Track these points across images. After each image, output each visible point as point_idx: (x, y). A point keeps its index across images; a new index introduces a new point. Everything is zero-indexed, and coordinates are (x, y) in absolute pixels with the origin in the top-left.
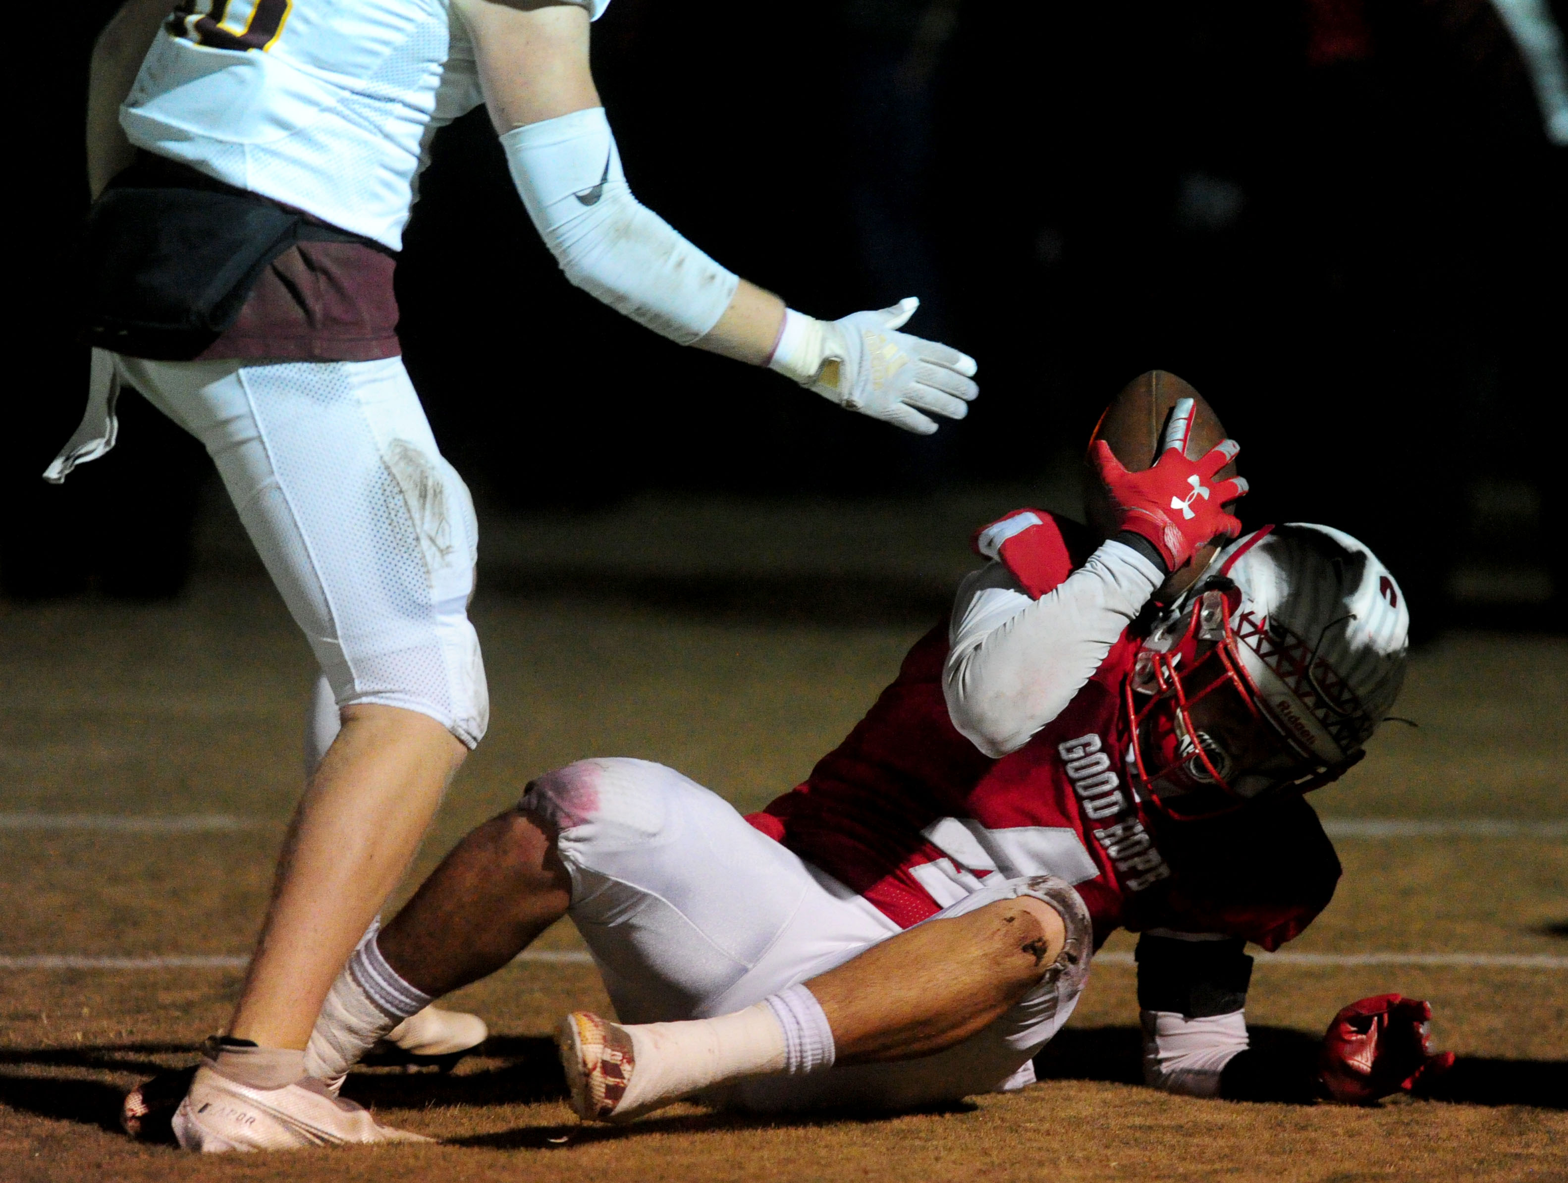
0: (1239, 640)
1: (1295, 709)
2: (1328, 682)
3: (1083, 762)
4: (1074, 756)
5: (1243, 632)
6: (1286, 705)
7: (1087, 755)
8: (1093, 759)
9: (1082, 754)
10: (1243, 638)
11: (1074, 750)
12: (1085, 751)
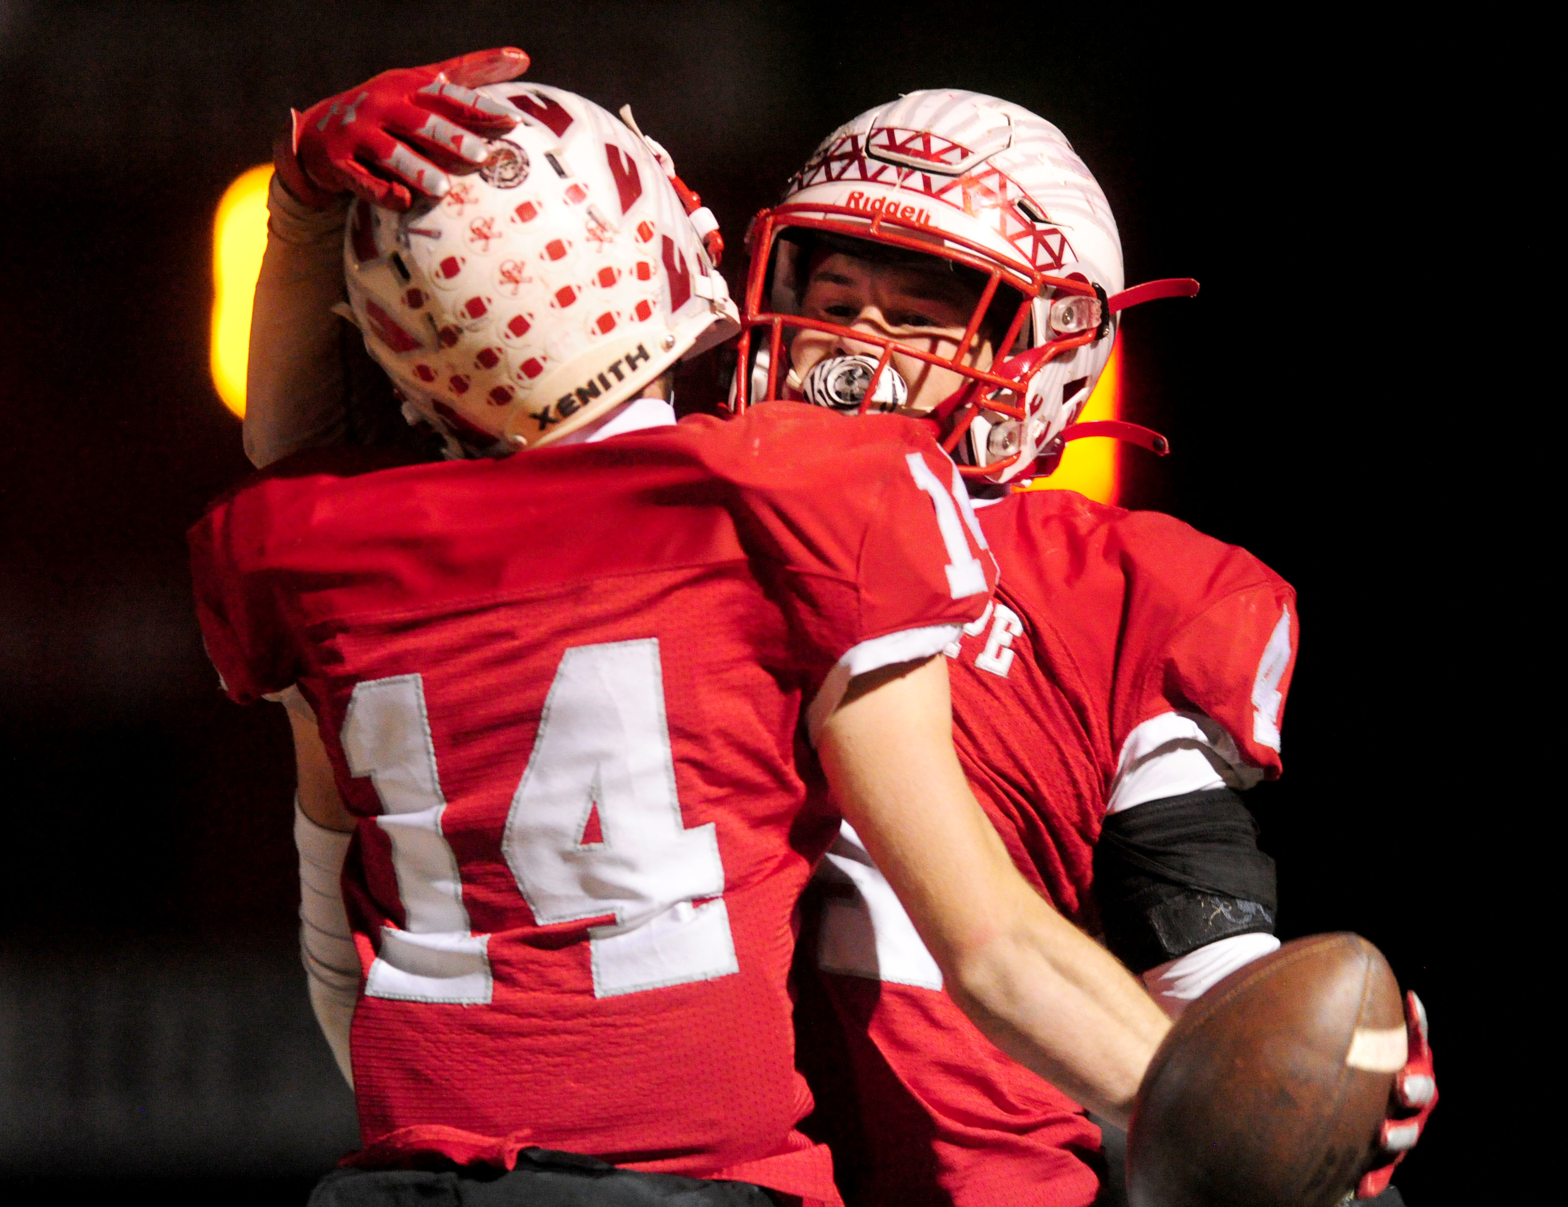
2: (900, 142)
6: (857, 195)
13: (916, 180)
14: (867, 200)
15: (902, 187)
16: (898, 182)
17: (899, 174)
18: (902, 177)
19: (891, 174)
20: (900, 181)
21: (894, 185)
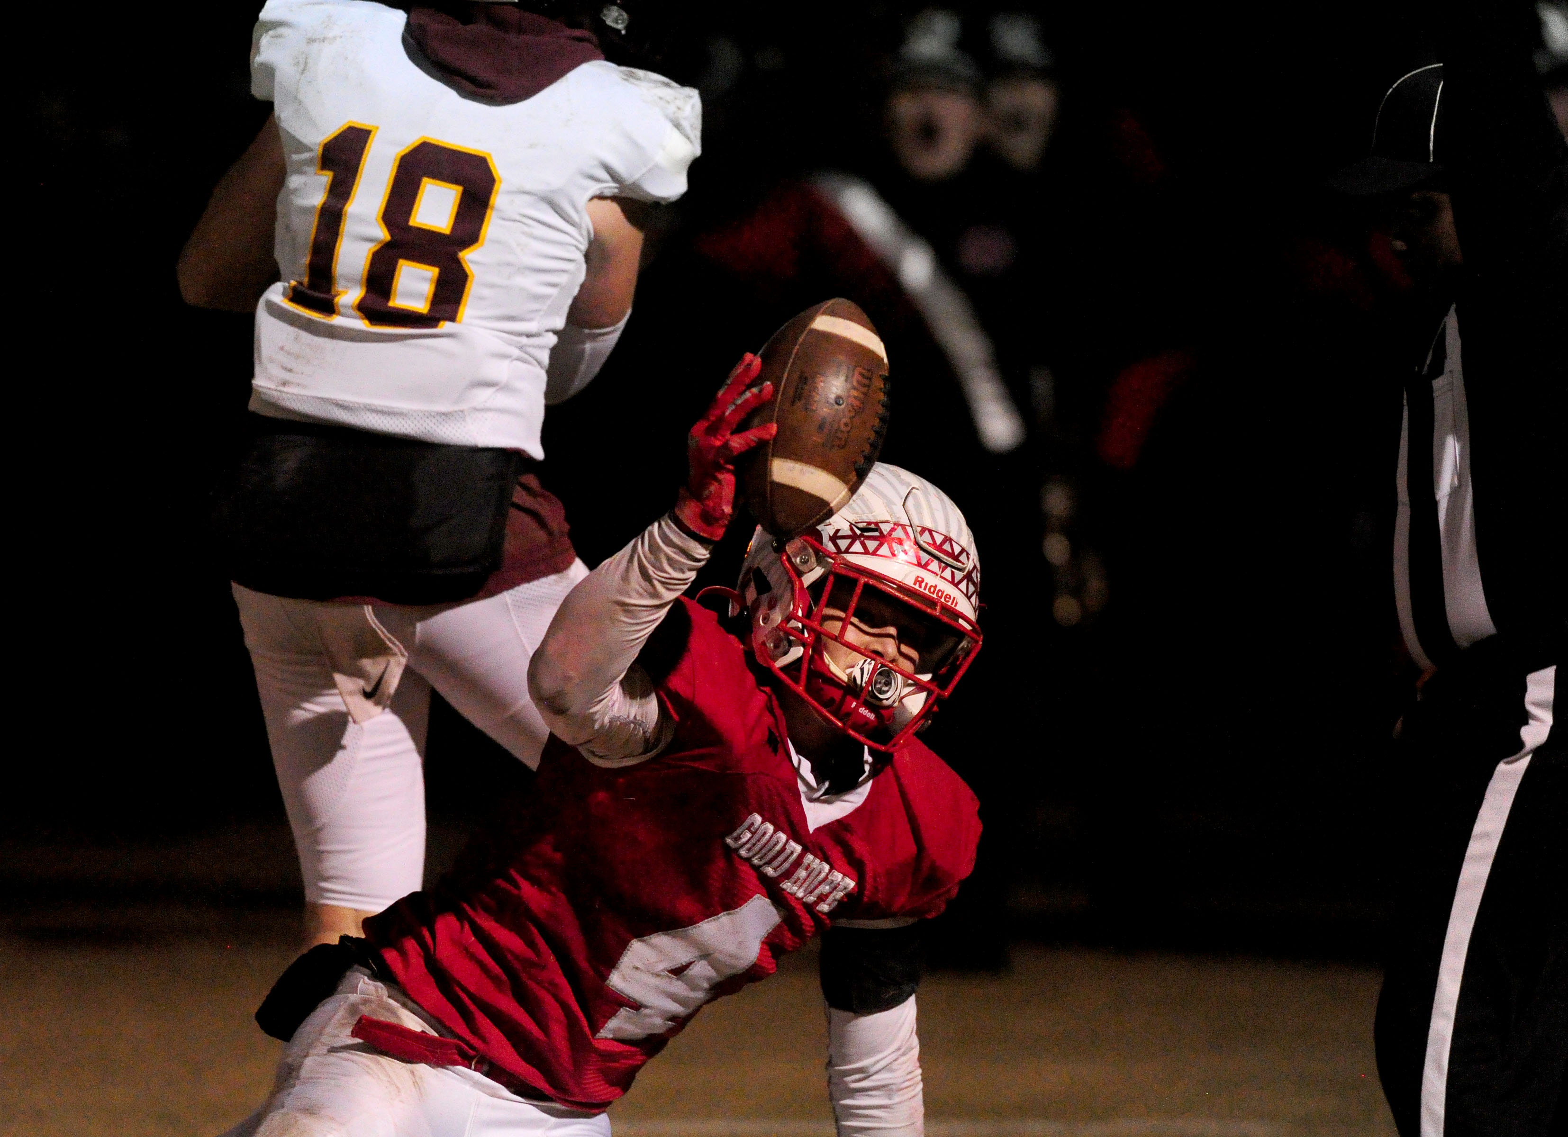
0: (845, 555)
1: (930, 579)
2: (938, 542)
3: (753, 841)
4: (744, 840)
5: (843, 548)
6: (920, 579)
7: (753, 833)
8: (760, 832)
9: (749, 835)
10: (847, 551)
11: (741, 836)
12: (750, 831)
13: (947, 573)
14: (927, 584)
15: (941, 577)
16: (939, 573)
17: (940, 568)
18: (941, 570)
19: (934, 566)
20: (940, 572)
21: (937, 575)
